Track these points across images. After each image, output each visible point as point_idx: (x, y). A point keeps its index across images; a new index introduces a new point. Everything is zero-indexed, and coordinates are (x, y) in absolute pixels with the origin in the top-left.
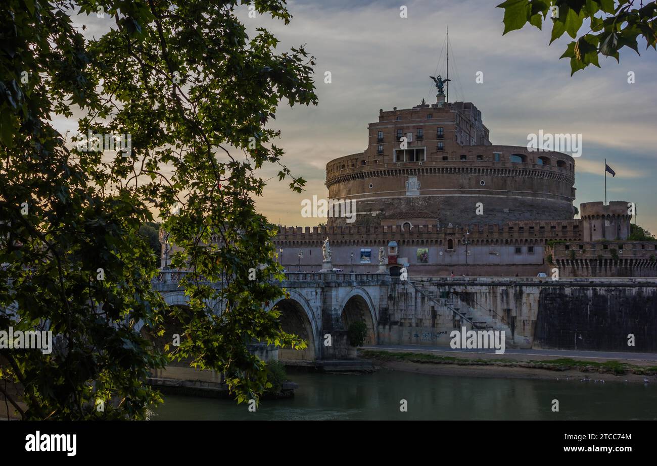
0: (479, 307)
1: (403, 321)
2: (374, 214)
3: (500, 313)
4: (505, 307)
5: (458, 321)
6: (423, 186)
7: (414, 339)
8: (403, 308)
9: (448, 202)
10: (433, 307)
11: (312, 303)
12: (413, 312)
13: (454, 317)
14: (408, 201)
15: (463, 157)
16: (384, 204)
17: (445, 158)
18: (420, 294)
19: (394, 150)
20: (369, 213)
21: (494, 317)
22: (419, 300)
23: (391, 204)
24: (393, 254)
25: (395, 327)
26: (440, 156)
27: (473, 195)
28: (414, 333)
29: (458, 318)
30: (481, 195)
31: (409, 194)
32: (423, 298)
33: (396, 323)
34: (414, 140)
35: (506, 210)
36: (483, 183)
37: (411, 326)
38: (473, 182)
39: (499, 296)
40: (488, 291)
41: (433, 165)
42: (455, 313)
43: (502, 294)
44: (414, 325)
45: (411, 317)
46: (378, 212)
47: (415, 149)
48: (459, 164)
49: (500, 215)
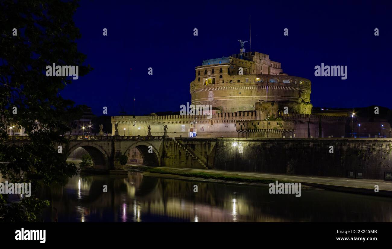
0: (196, 151)
1: (170, 156)
3: (204, 153)
4: (205, 151)
5: (188, 157)
6: (215, 95)
7: (174, 164)
8: (171, 151)
10: (180, 151)
11: (105, 148)
12: (174, 153)
13: (186, 155)
14: (209, 102)
15: (231, 81)
16: (201, 104)
18: (175, 145)
19: (204, 79)
21: (202, 155)
22: (175, 148)
24: (192, 128)
25: (168, 159)
26: (221, 81)
27: (235, 99)
28: (174, 162)
29: (187, 155)
30: (239, 99)
32: (177, 147)
33: (168, 157)
34: (211, 74)
36: (240, 93)
37: (173, 158)
38: (236, 93)
39: (203, 145)
40: (199, 144)
42: (186, 153)
43: (204, 145)
44: (174, 158)
45: (173, 155)
48: (229, 84)
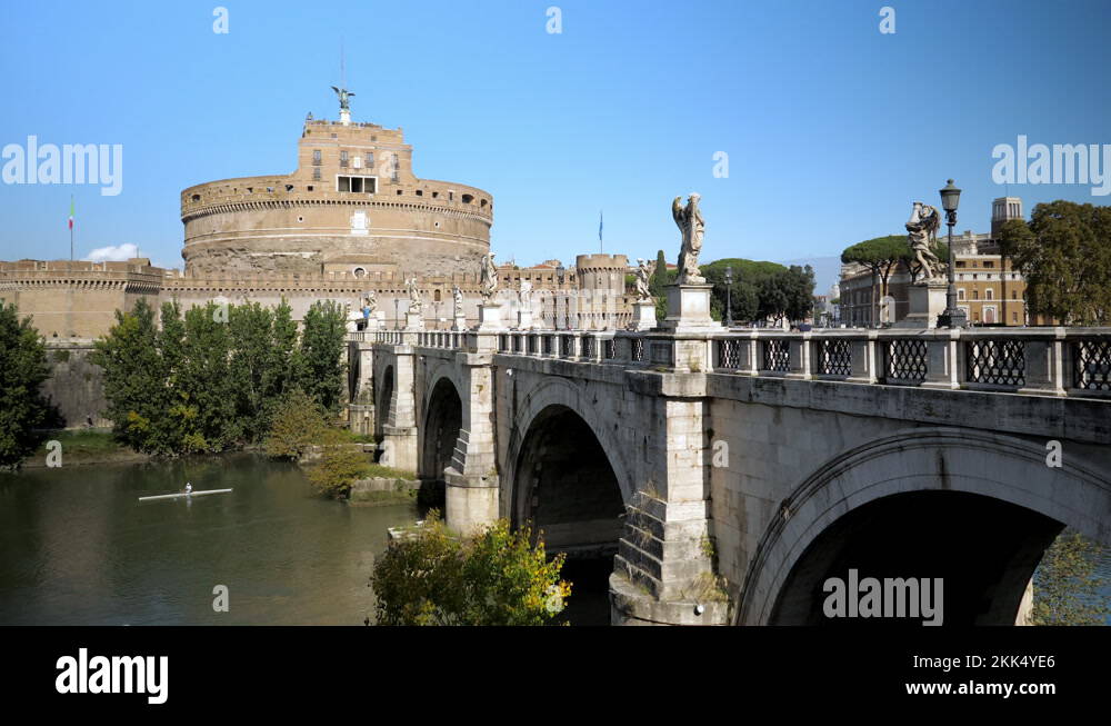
2: (307, 255)
6: (374, 225)
9: (401, 244)
14: (355, 241)
15: (419, 193)
16: (322, 243)
17: (399, 192)
19: (337, 176)
20: (297, 254)
23: (332, 244)
26: (395, 188)
27: (427, 239)
30: (436, 239)
31: (354, 233)
34: (364, 166)
35: (457, 258)
36: (437, 225)
38: (428, 223)
41: (386, 199)
46: (312, 254)
47: (364, 177)
48: (416, 200)
49: (452, 262)
